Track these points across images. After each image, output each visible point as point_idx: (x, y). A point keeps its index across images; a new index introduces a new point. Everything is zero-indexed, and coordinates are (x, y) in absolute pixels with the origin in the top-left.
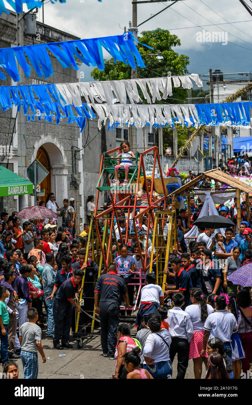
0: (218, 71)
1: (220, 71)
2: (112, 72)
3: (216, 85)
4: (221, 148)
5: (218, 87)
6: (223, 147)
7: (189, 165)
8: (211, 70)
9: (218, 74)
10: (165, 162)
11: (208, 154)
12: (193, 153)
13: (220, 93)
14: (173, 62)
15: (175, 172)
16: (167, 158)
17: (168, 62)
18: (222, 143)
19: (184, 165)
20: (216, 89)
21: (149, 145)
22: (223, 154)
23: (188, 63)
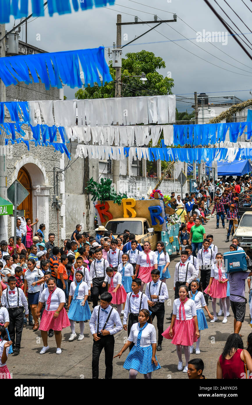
0: (203, 94)
1: (205, 94)
2: (97, 94)
3: (200, 108)
4: (205, 171)
5: (203, 110)
6: (207, 169)
7: (172, 188)
8: (195, 93)
9: (203, 97)
10: (149, 185)
11: (192, 177)
12: (177, 176)
13: (205, 116)
14: (157, 84)
15: (159, 194)
16: (150, 180)
17: (152, 84)
18: (206, 166)
19: (167, 188)
20: (200, 112)
21: (132, 167)
22: (207, 177)
23: (172, 85)
